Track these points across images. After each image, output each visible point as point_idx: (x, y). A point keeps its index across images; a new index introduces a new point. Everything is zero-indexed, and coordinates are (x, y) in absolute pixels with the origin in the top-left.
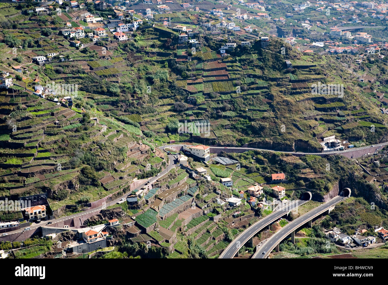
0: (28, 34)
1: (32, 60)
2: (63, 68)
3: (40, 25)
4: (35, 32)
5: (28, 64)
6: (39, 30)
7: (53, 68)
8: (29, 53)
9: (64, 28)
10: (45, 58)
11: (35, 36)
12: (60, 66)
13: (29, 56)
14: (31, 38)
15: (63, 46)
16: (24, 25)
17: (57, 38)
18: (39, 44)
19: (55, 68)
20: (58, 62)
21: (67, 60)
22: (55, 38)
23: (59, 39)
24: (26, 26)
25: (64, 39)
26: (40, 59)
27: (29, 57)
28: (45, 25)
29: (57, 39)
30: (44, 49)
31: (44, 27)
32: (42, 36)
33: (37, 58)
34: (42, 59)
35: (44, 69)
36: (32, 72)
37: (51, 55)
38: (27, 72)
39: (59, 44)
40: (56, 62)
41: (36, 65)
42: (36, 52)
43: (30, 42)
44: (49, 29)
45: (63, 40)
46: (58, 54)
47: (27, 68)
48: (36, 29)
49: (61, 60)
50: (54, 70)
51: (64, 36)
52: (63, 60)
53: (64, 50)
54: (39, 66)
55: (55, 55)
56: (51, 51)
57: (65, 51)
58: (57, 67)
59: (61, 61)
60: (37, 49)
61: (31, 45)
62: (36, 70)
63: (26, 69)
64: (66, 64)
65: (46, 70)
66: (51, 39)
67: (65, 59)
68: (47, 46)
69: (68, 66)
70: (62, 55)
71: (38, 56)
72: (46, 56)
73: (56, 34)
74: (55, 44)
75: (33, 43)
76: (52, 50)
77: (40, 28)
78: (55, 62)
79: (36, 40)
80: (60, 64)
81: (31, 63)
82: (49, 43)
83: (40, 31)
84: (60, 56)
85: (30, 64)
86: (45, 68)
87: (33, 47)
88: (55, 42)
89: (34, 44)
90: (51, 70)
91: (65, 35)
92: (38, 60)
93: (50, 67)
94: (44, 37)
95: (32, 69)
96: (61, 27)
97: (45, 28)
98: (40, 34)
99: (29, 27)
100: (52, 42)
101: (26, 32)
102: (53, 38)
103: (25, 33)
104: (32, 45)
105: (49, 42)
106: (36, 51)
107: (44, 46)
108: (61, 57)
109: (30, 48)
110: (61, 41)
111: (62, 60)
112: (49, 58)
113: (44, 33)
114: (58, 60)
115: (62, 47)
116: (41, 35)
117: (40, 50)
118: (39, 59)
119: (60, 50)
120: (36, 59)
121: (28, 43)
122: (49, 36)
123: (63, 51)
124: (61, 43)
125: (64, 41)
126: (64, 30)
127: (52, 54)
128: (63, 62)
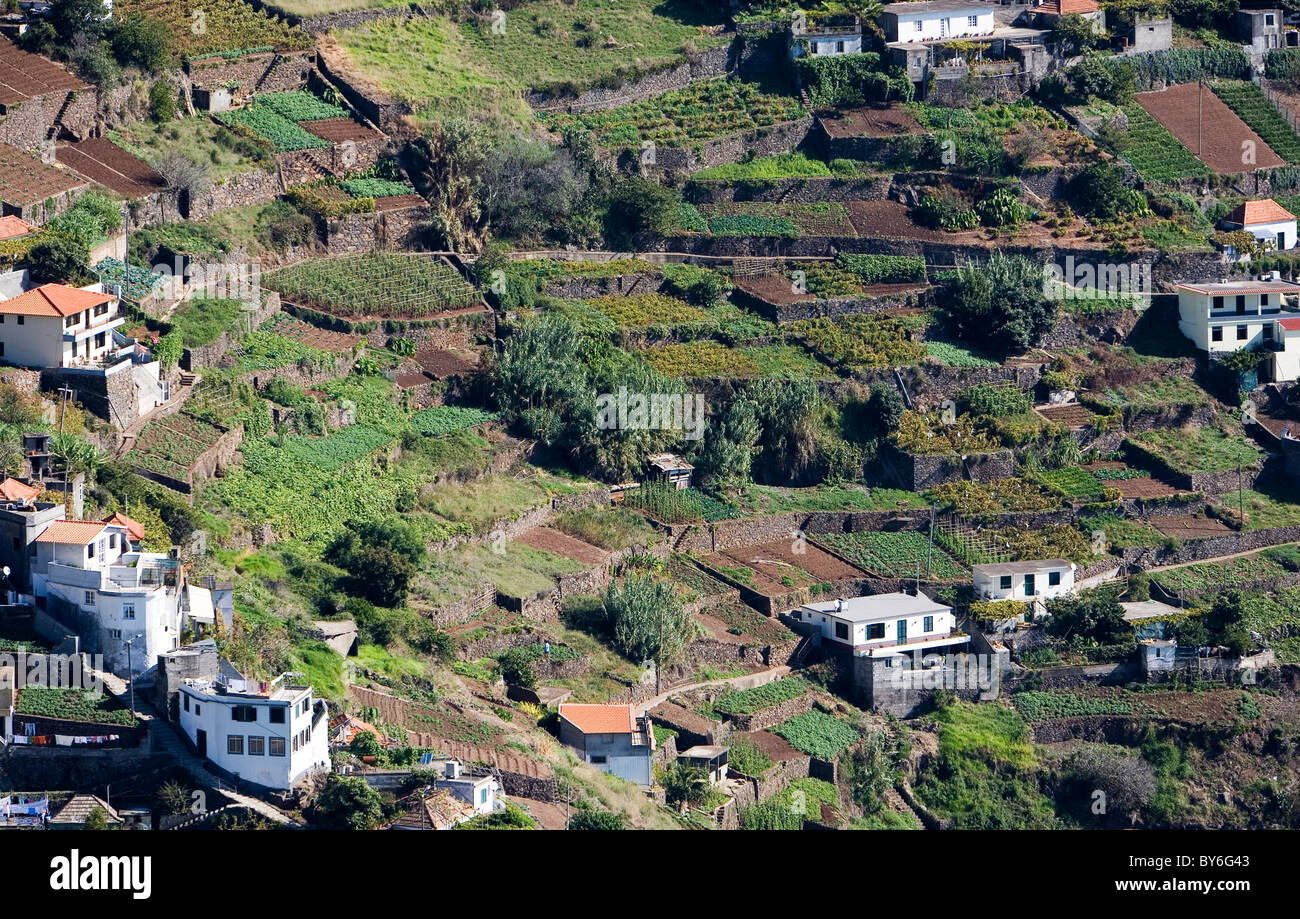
0: (768, 312)
1: (795, 640)
2: (1153, 758)
3: (925, 218)
4: (856, 295)
5: (740, 682)
6: (914, 277)
7: (1030, 759)
8: (765, 551)
9: (1204, 267)
10: (945, 620)
11: (860, 349)
12: (1117, 732)
13: (762, 588)
14: (803, 371)
15: (1184, 482)
16: (743, 209)
17: (1118, 378)
18: (888, 451)
19: (1058, 751)
20: (1106, 681)
21: (1210, 664)
22: (1089, 383)
23: (1142, 398)
24: (764, 216)
25: (1201, 396)
26: (891, 633)
27: (760, 604)
28: (988, 221)
29: (1110, 398)
30: (949, 512)
31: (968, 239)
32: (942, 353)
33: (858, 612)
34: (915, 629)
35: (925, 761)
36: (769, 788)
37: (1017, 593)
38: (719, 783)
39: (1134, 457)
40: (1077, 679)
41: (830, 702)
42: (848, 543)
43: (792, 408)
44: (1028, 267)
45: (1186, 412)
46: (1110, 576)
47: (722, 729)
48: (874, 263)
49: (1138, 655)
50: (1045, 783)
51: (1202, 356)
52: (1160, 658)
53: (1178, 528)
54: (866, 719)
55: (1069, 587)
56: (1029, 538)
57: (1196, 548)
58: (1077, 746)
59: (1132, 669)
60: (860, 497)
61: (792, 449)
62: (820, 770)
63: (704, 741)
64: (1195, 707)
65: (945, 773)
66: (1043, 392)
67: (1185, 651)
68: (985, 477)
69: (1211, 742)
70: (1157, 593)
71: (866, 591)
72: (963, 599)
73: (1110, 336)
74: (1089, 460)
75: (818, 434)
76: (1038, 524)
77: (927, 251)
78: (1057, 681)
79: (863, 393)
80: (1121, 708)
81: (777, 672)
82: (1007, 441)
83: (914, 292)
84: (1136, 611)
85: (762, 679)
86: (933, 745)
87: (815, 473)
88: (1091, 433)
89: (830, 441)
90: (1010, 771)
91: (1213, 346)
92: (859, 638)
93: (995, 742)
94: (962, 357)
95: (781, 743)
96: (1173, 249)
97: (980, 253)
98: (919, 320)
99: (796, 231)
100: (1056, 427)
101: (756, 290)
102: (1070, 376)
103: (739, 299)
104: (805, 452)
105: (1017, 427)
106: (848, 525)
107: (946, 470)
108: (1147, 625)
109: (785, 493)
110: (1156, 417)
111: (1153, 663)
112: (1000, 625)
113: (965, 314)
114: (1098, 658)
115: (1169, 493)
116: (932, 334)
117: (891, 525)
118: (876, 631)
119: (1144, 532)
120: (843, 629)
121: (765, 422)
122: (1022, 351)
123: (1167, 551)
124: (1152, 443)
125: (1193, 428)
126: (1210, 288)
127: (1042, 581)
128: (1164, 678)
